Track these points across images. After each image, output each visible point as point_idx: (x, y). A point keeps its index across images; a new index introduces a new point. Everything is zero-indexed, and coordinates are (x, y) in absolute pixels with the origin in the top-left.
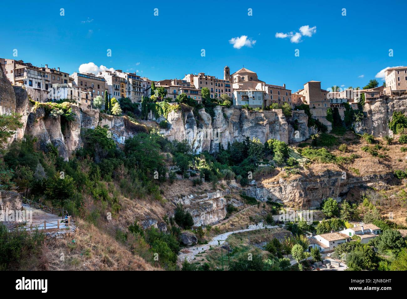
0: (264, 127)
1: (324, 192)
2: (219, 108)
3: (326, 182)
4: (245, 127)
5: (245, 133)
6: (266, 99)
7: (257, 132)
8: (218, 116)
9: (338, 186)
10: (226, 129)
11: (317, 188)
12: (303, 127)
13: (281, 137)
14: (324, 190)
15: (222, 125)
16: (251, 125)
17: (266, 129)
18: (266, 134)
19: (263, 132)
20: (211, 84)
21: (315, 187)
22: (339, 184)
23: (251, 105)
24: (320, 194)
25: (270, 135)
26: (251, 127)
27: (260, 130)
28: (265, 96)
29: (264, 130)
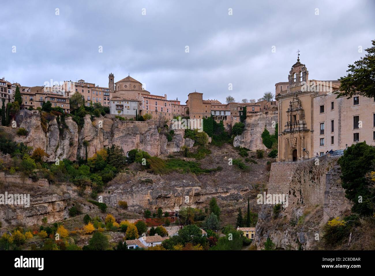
0: (135, 137)
1: (176, 201)
2: (87, 117)
3: (179, 192)
4: (116, 137)
5: (115, 142)
6: (141, 109)
7: (127, 142)
8: (86, 125)
9: (192, 196)
10: (94, 138)
11: (170, 197)
12: (178, 138)
13: (151, 147)
14: (177, 199)
15: (90, 134)
16: (121, 135)
17: (137, 139)
18: (136, 144)
19: (133, 142)
20: (87, 92)
21: (167, 196)
22: (194, 193)
23: (126, 115)
24: (172, 202)
25: (141, 145)
26: (122, 137)
27: (130, 140)
28: (140, 106)
29: (134, 140)
